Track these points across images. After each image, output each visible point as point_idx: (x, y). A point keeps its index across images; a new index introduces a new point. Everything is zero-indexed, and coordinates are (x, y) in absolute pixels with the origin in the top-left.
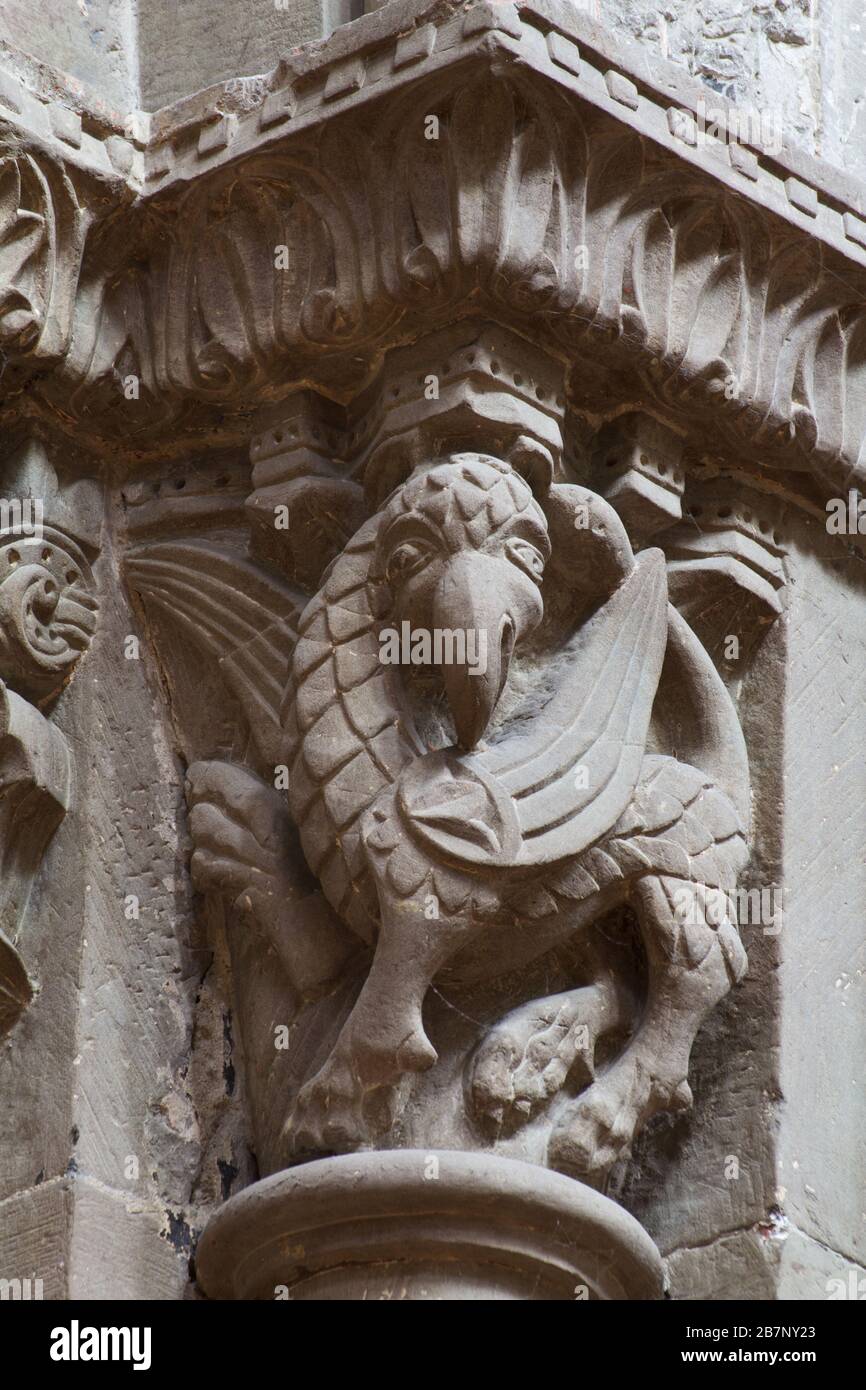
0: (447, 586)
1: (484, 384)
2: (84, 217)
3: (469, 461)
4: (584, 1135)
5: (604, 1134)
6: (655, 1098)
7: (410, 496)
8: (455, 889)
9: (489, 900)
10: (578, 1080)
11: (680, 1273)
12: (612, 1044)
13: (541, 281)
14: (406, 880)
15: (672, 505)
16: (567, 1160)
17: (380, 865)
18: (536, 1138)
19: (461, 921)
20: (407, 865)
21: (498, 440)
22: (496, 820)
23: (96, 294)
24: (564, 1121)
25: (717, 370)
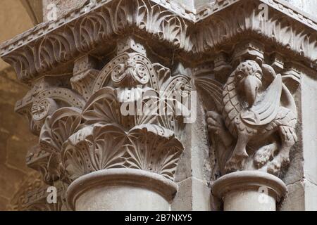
0: (246, 81)
1: (251, 49)
2: (186, 26)
3: (249, 61)
4: (273, 167)
5: (276, 167)
6: (284, 161)
7: (240, 68)
8: (250, 129)
9: (255, 131)
10: (271, 159)
11: (289, 189)
12: (276, 153)
13: (259, 32)
14: (242, 129)
15: (282, 67)
16: (270, 171)
17: (238, 126)
18: (265, 168)
19: (251, 134)
20: (242, 126)
21: (253, 58)
22: (256, 118)
23: (188, 38)
24: (269, 165)
25: (288, 45)
